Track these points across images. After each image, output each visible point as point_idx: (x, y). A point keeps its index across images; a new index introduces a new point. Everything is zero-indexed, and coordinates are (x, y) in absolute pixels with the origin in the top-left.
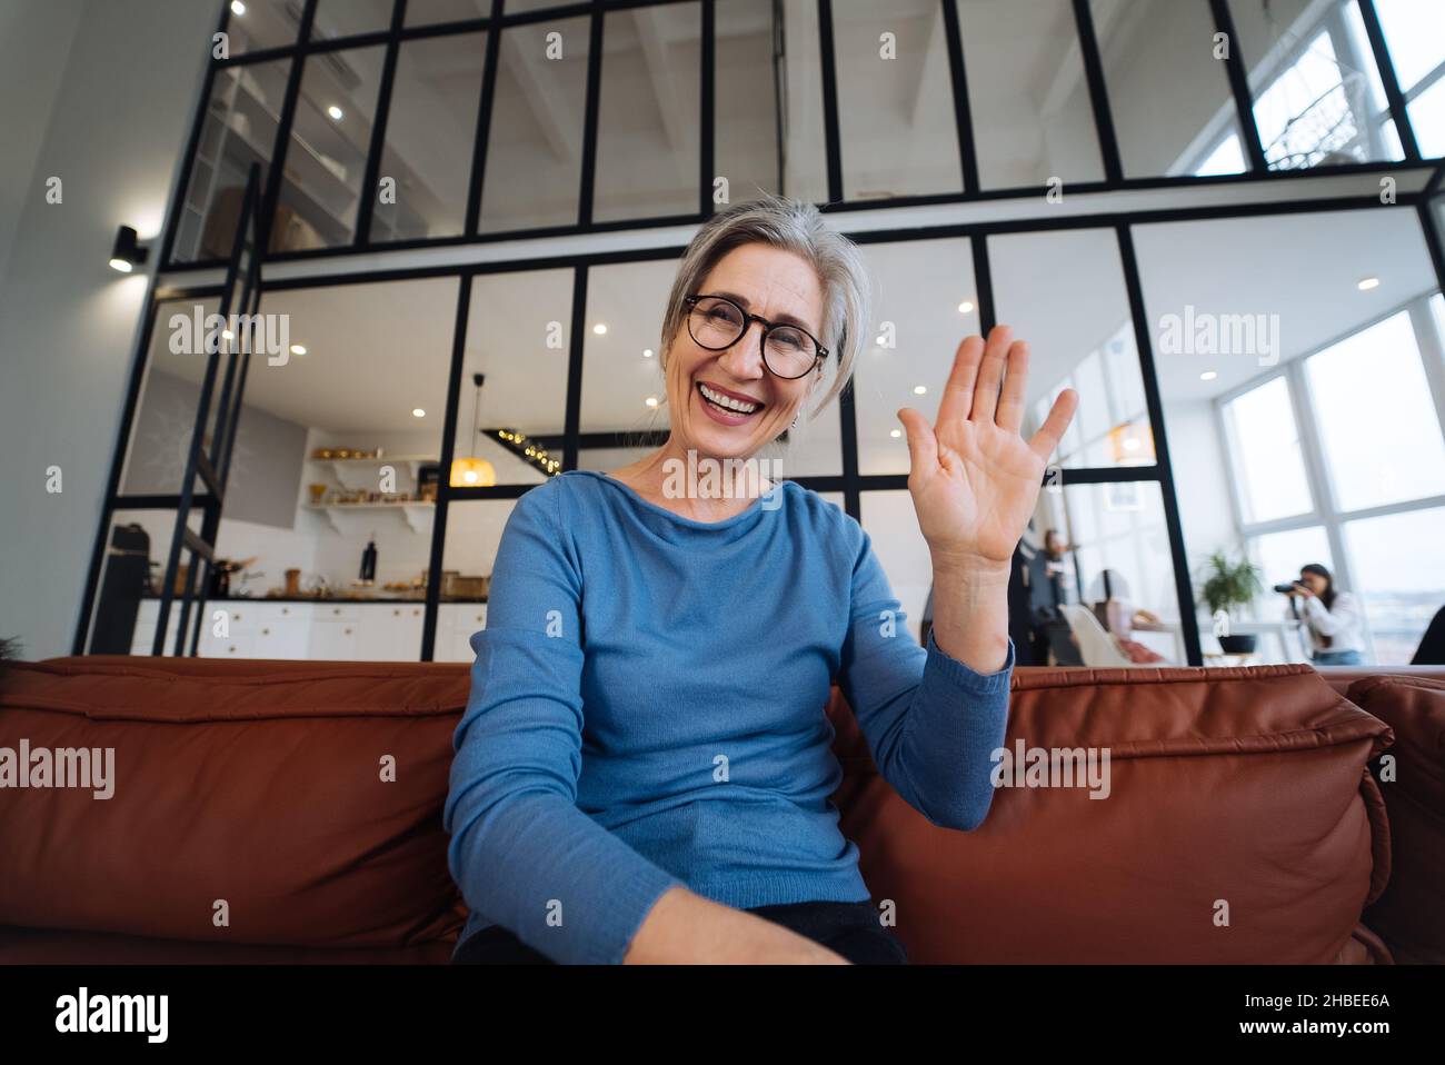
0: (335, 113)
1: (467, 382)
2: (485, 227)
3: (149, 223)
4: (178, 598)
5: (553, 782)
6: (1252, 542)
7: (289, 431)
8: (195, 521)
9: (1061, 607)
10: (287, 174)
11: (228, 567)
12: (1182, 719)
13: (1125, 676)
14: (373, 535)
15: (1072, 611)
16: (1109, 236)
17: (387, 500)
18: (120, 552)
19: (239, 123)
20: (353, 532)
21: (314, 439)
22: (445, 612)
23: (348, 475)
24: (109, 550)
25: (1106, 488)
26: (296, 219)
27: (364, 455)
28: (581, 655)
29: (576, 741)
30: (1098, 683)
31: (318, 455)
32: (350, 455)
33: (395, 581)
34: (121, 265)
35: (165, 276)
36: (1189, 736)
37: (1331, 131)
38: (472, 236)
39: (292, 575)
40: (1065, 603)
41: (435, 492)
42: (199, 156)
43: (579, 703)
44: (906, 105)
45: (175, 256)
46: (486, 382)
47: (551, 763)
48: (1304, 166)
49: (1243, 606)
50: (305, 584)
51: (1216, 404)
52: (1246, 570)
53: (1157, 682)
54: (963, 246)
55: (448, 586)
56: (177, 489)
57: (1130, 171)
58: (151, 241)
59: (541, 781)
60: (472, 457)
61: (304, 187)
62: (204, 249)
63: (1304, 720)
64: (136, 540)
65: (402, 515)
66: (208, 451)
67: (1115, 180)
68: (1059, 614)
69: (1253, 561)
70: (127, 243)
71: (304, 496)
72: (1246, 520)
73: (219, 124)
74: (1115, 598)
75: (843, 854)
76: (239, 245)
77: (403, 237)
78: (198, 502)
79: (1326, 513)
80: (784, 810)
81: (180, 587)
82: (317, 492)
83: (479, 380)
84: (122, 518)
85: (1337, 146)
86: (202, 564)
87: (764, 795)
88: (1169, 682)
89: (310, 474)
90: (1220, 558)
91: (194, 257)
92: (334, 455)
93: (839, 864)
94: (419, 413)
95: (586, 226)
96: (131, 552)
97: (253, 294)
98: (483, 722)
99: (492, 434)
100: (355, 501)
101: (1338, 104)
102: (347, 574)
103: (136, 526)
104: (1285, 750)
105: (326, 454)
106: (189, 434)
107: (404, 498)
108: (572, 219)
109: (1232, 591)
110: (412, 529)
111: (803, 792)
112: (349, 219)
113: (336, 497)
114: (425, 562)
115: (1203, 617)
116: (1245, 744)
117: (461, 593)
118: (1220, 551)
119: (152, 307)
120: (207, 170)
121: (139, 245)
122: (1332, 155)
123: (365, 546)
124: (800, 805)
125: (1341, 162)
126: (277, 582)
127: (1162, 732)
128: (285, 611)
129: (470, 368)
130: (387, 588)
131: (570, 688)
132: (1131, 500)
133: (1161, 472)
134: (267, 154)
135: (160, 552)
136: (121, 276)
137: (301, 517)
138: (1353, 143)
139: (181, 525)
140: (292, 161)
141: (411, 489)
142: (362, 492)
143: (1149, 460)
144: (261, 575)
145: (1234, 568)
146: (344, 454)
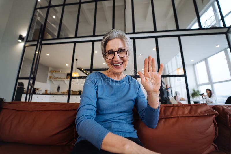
0: (54, 17)
1: (75, 60)
2: (78, 36)
3: (24, 34)
4: (28, 94)
5: (92, 117)
6: (199, 87)
7: (46, 67)
8: (31, 82)
9: (169, 97)
10: (46, 27)
11: (36, 89)
12: (186, 111)
13: (178, 105)
14: (59, 84)
15: (170, 97)
16: (177, 38)
17: (62, 79)
18: (19, 86)
19: (39, 18)
20: (56, 84)
21: (50, 69)
22: (71, 96)
23: (56, 75)
24: (17, 86)
25: (176, 78)
26: (48, 34)
27: (58, 72)
28: (97, 99)
29: (95, 112)
30: (174, 106)
31: (51, 72)
32: (56, 72)
33: (63, 92)
34: (20, 41)
35: (27, 43)
36: (187, 114)
37: (213, 22)
38: (76, 37)
39: (46, 91)
40: (169, 96)
41: (70, 78)
42: (32, 24)
43: (96, 106)
44: (145, 17)
45: (28, 39)
46: (78, 60)
47: (92, 115)
48: (208, 28)
49: (198, 97)
50: (48, 92)
51: (194, 65)
52: (198, 91)
53: (183, 106)
54: (154, 39)
55: (71, 93)
56: (29, 76)
57: (180, 28)
58: (25, 37)
59: (90, 117)
60: (75, 72)
61: (49, 29)
62: (33, 38)
63: (205, 112)
64: (22, 84)
65: (64, 81)
66: (34, 70)
67: (178, 29)
68: (168, 98)
69: (199, 90)
70: (21, 37)
71: (48, 78)
72: (198, 84)
73: (35, 19)
74: (177, 96)
75: (134, 131)
76: (39, 38)
77: (65, 37)
78: (32, 78)
79: (211, 82)
80: (125, 124)
81: (29, 92)
82: (50, 77)
83: (77, 60)
84: (19, 81)
85: (214, 24)
86: (32, 88)
87: (122, 121)
88: (185, 106)
89: (49, 75)
90: (194, 89)
91: (31, 40)
92: (53, 72)
93: (134, 132)
94: (67, 65)
95: (94, 35)
96: (21, 87)
97: (41, 46)
98: (82, 108)
99: (79, 68)
100: (57, 79)
101: (214, 18)
102: (55, 91)
103: (22, 82)
104: (202, 116)
105: (52, 71)
106: (31, 68)
107: (64, 79)
108: (92, 34)
109: (196, 94)
110: (65, 83)
111: (128, 121)
112: (56, 34)
113: (53, 78)
114: (68, 89)
115: (191, 99)
116: (196, 115)
117: (73, 94)
118: (194, 88)
119: (25, 47)
120: (33, 26)
121: (23, 38)
122: (213, 26)
123: (58, 86)
124: (128, 123)
125: (214, 27)
126: (44, 92)
127: (183, 113)
128: (45, 96)
129: (75, 58)
130: (61, 93)
131: (95, 104)
132: (180, 80)
133: (185, 75)
134: (43, 24)
135: (26, 86)
136: (20, 42)
137: (48, 81)
138: (216, 24)
139: (29, 82)
140: (47, 24)
141: (66, 77)
142: (58, 77)
143: (183, 73)
144: (41, 90)
145: (196, 91)
146: (55, 71)
